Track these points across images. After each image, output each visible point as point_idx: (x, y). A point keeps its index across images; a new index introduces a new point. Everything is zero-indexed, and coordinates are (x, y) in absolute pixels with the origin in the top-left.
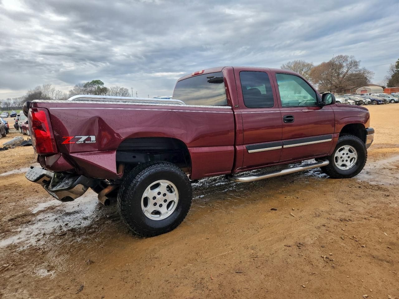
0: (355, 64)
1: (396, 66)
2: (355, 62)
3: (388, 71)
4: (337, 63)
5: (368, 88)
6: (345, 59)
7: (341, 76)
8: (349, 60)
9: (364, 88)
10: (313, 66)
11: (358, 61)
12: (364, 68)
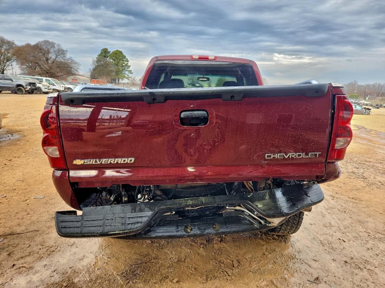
0: (61, 52)
1: (96, 61)
2: (63, 51)
3: (91, 64)
4: (44, 47)
5: (78, 78)
6: (52, 45)
7: (50, 62)
8: (57, 48)
9: (75, 77)
10: (15, 44)
11: (65, 50)
12: (71, 58)
